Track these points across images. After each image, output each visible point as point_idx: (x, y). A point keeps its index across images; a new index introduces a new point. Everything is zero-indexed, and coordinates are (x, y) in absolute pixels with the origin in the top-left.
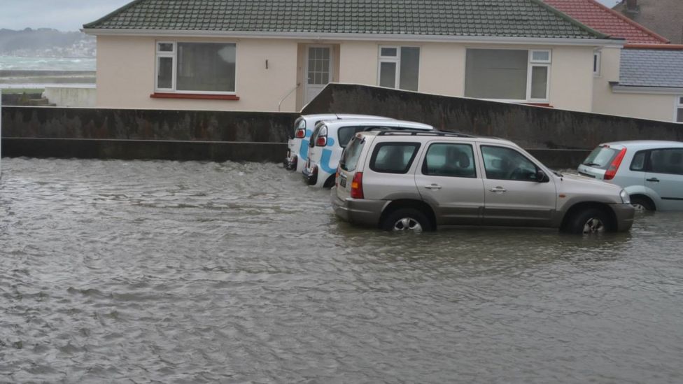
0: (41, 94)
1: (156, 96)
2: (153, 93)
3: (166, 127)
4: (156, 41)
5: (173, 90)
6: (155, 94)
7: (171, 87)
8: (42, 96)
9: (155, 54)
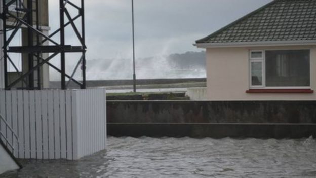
0: (184, 94)
1: (250, 91)
2: (248, 89)
3: (246, 114)
4: (249, 50)
5: (263, 86)
6: (250, 90)
7: (261, 84)
8: (186, 95)
9: (249, 60)
